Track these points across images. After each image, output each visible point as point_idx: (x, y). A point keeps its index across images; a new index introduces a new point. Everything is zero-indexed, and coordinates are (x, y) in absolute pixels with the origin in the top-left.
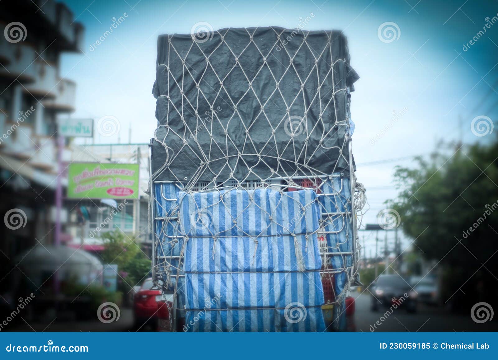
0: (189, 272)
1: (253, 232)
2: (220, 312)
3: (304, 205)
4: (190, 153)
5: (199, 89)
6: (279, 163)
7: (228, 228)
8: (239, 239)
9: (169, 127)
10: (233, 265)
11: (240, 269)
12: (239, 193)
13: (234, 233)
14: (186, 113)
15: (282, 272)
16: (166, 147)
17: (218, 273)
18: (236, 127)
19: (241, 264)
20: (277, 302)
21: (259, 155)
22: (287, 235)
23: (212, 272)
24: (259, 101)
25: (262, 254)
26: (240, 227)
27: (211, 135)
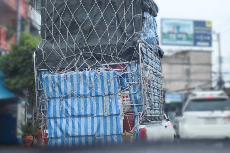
0: (50, 118)
1: (82, 95)
2: (66, 139)
3: (109, 79)
4: (56, 54)
5: (61, 19)
6: (102, 56)
7: (69, 93)
8: (75, 99)
9: (46, 41)
10: (72, 114)
11: (76, 116)
12: (75, 74)
13: (73, 96)
14: (55, 33)
15: (98, 116)
16: (43, 51)
17: (65, 118)
18: (80, 39)
19: (76, 112)
20: (96, 133)
21: (92, 53)
22: (101, 96)
23: (61, 118)
24: (92, 24)
25: (87, 107)
26: (75, 92)
27: (67, 43)
